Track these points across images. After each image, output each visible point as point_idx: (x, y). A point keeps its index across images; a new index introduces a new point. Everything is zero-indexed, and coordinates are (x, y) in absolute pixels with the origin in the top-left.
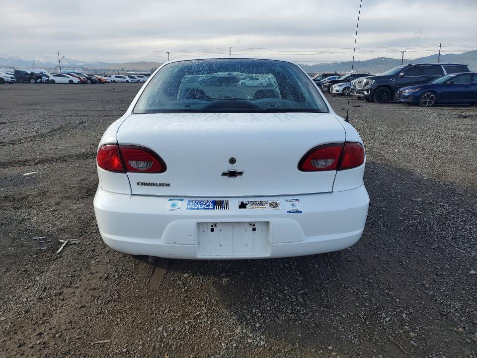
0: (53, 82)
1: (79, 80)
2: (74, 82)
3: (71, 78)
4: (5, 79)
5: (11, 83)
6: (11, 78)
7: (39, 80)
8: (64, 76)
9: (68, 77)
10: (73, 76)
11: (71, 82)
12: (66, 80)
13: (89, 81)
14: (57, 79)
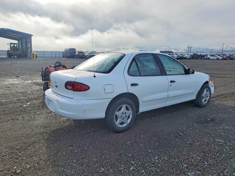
0: (209, 59)
1: (222, 58)
2: (219, 59)
3: (218, 57)
4: (187, 57)
5: (189, 59)
6: (190, 57)
7: (202, 58)
8: (215, 56)
9: (217, 56)
10: (220, 56)
11: (218, 59)
12: (215, 58)
13: (229, 58)
14: (211, 57)
